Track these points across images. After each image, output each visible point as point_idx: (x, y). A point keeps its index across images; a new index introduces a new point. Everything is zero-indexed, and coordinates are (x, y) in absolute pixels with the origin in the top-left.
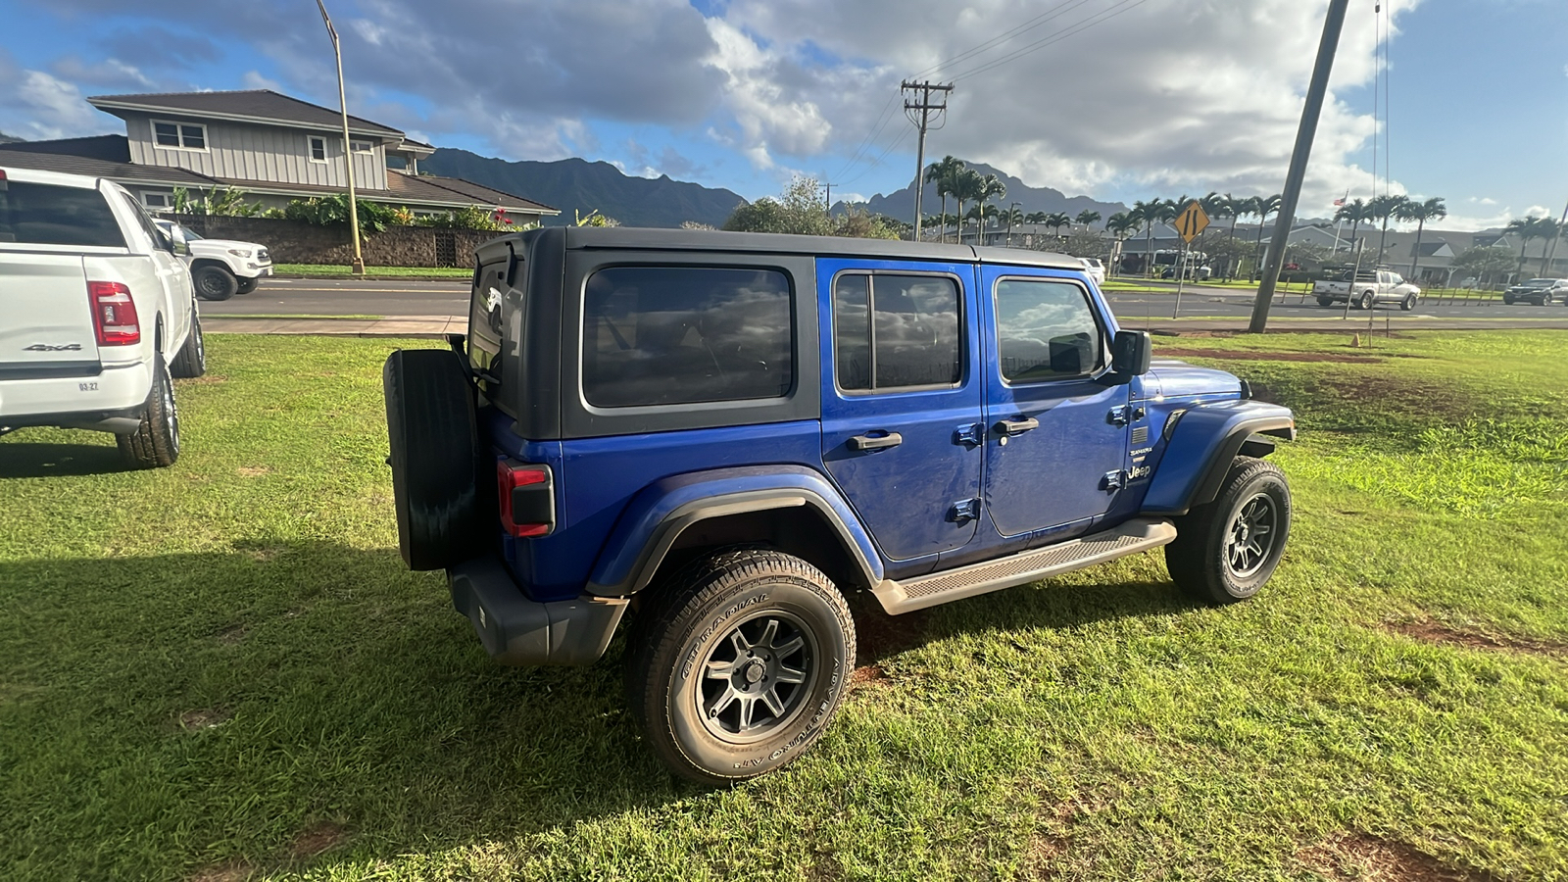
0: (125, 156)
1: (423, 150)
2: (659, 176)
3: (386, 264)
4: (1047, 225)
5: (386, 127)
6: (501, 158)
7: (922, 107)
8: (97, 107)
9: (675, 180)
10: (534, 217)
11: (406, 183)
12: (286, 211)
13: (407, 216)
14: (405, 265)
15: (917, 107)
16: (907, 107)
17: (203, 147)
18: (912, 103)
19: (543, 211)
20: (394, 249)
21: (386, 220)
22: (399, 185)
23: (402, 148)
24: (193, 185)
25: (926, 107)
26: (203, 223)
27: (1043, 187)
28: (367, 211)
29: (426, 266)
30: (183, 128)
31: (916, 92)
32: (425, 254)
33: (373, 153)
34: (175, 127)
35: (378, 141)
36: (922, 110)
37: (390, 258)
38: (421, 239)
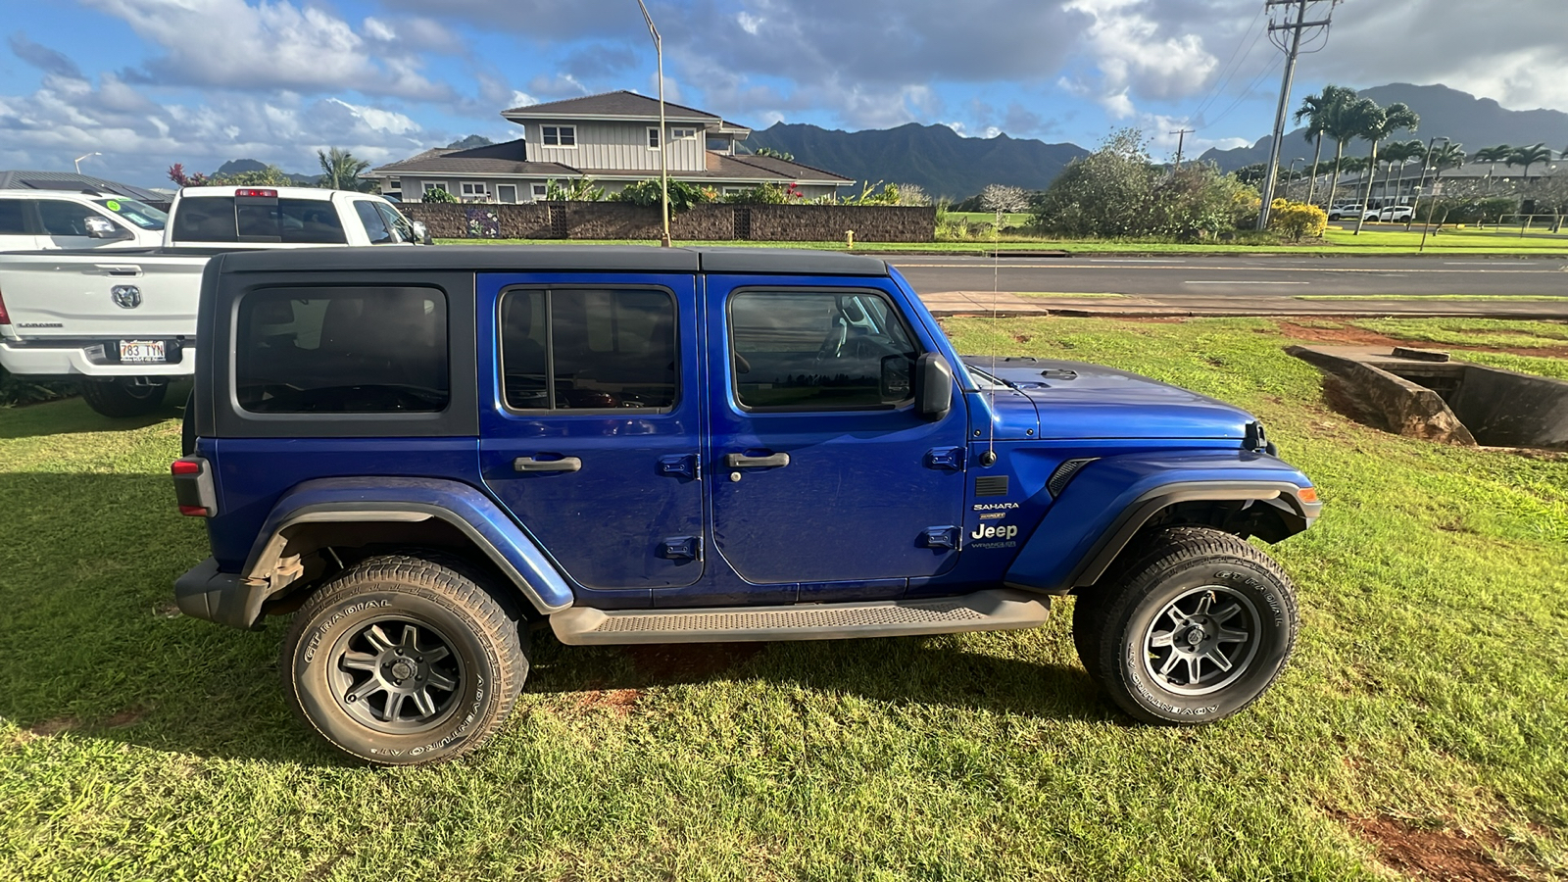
0: (522, 156)
1: (740, 131)
2: (999, 134)
3: (693, 238)
4: (1509, 163)
5: (706, 114)
6: (842, 130)
7: (1293, 26)
8: (509, 119)
9: (1014, 138)
10: (831, 188)
11: (722, 163)
12: (622, 194)
13: (711, 194)
14: (708, 238)
15: (1287, 27)
16: (1272, 28)
17: (573, 144)
18: (1281, 23)
19: (838, 182)
20: (700, 225)
21: (695, 199)
22: (716, 165)
23: (723, 130)
24: (562, 176)
25: (1299, 26)
26: (564, 207)
27: (1536, 108)
28: (680, 192)
29: (725, 240)
30: (561, 129)
31: (1287, 8)
32: (725, 229)
33: (695, 138)
34: (556, 129)
35: (700, 126)
36: (1293, 30)
37: (696, 232)
38: (722, 215)
